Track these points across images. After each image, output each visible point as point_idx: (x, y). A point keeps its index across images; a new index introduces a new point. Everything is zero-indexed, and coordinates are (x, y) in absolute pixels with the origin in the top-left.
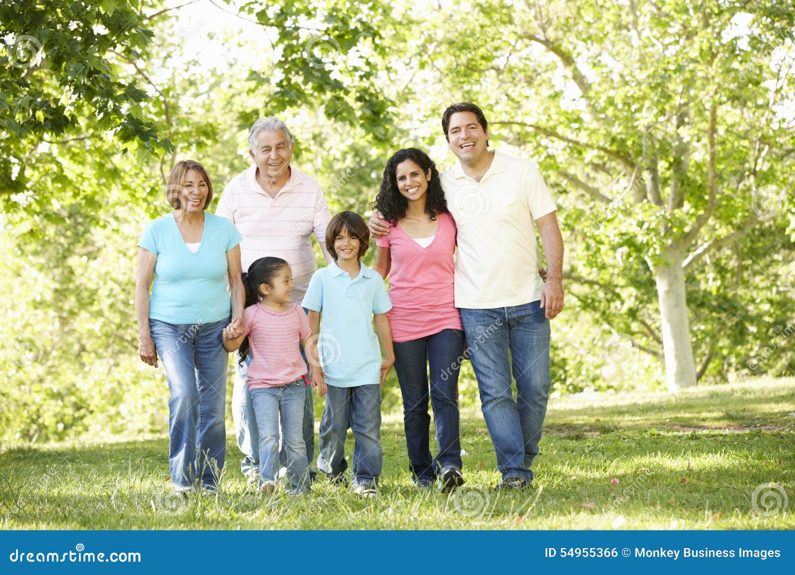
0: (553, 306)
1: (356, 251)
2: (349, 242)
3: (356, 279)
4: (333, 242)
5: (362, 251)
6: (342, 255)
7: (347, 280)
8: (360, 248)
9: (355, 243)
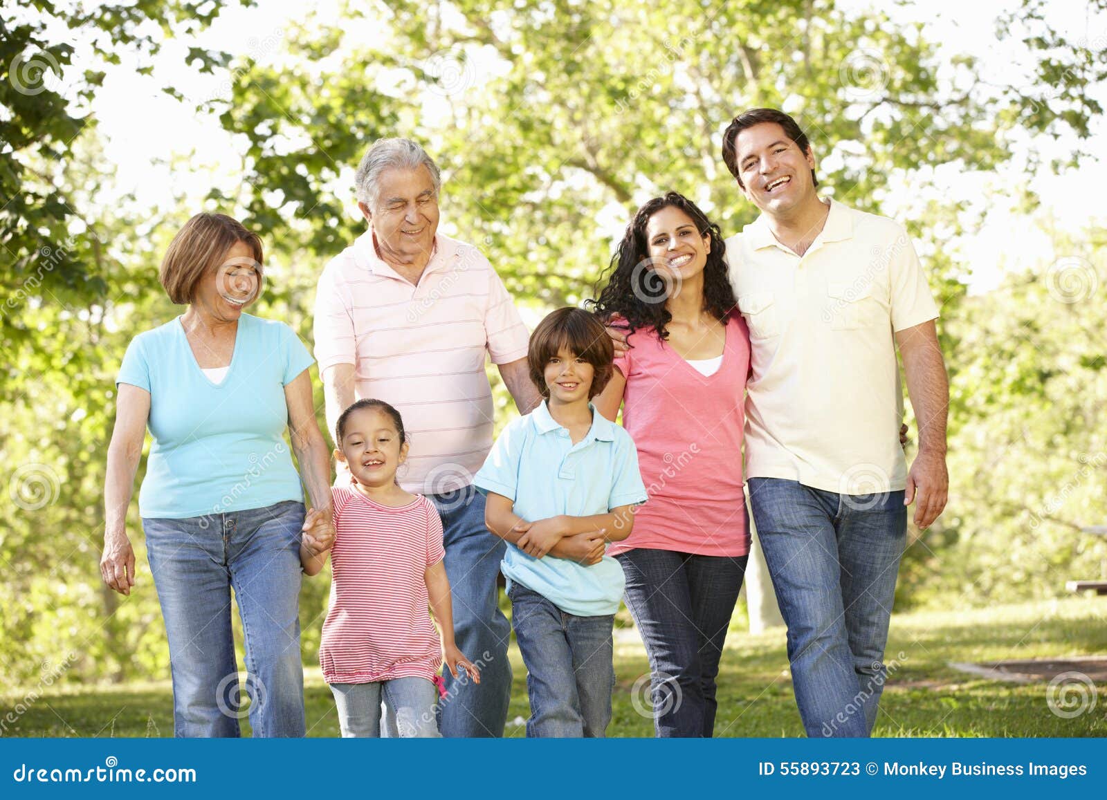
0: (931, 502)
1: (584, 387)
2: (571, 369)
3: (581, 444)
4: (543, 369)
5: (596, 388)
6: (557, 392)
7: (564, 443)
8: (594, 380)
9: (584, 371)
